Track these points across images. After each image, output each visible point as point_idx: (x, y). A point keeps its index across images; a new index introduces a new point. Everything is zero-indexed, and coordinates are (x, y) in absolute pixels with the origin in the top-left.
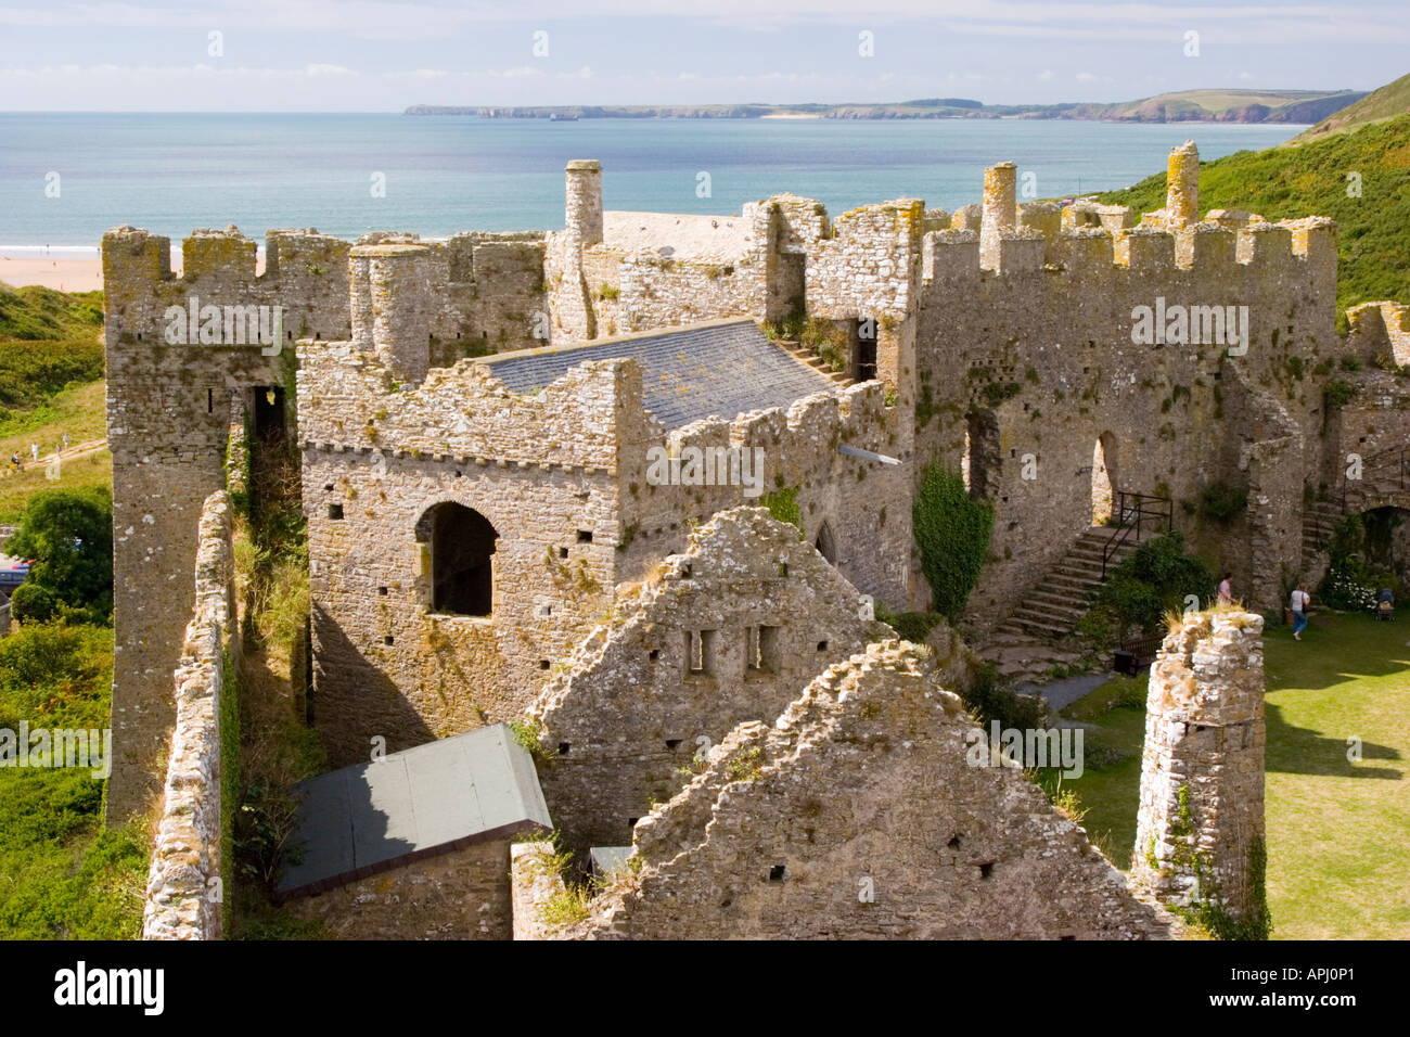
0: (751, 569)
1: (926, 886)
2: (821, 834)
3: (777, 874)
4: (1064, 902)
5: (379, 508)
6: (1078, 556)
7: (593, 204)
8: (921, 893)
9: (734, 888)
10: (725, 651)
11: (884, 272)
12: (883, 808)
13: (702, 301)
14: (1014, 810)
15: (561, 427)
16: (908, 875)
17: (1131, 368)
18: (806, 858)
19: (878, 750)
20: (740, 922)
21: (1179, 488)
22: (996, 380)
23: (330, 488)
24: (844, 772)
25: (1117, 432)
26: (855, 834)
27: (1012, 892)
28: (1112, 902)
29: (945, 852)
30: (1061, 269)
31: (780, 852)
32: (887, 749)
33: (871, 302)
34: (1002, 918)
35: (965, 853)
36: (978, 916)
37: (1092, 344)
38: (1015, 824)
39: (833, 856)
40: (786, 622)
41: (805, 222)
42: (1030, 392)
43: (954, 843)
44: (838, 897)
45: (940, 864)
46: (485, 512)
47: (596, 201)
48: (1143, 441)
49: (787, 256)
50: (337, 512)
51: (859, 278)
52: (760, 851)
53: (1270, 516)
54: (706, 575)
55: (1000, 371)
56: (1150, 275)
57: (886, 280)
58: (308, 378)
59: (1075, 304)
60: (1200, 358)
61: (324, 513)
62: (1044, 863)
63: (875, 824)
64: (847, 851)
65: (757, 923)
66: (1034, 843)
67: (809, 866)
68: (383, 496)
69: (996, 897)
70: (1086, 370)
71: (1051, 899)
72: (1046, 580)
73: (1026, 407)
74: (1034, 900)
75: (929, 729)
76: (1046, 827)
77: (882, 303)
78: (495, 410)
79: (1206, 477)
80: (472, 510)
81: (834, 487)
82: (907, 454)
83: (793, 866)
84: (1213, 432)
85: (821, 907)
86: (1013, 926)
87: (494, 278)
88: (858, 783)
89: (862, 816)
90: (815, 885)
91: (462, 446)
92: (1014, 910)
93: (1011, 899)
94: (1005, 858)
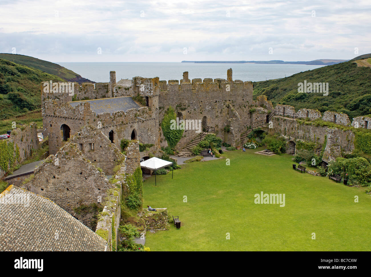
0: (90, 134)
1: (77, 180)
2: (61, 172)
3: (54, 177)
4: (98, 183)
5: (56, 125)
6: (199, 137)
7: (113, 78)
8: (76, 181)
9: (48, 179)
10: (85, 147)
11: (149, 89)
12: (70, 168)
13: (125, 93)
14: (90, 169)
15: (77, 112)
16: (74, 178)
17: (210, 106)
18: (59, 175)
19: (68, 159)
20: (49, 184)
21: (220, 126)
22: (182, 107)
23: (50, 122)
24: (63, 162)
25: (207, 116)
26: (66, 172)
27: (90, 181)
28: (106, 184)
29: (79, 175)
30: (195, 89)
31: (54, 174)
32: (70, 159)
33: (148, 94)
34: (89, 185)
35: (83, 175)
36: (85, 185)
37: (202, 102)
38: (90, 171)
39: (62, 175)
40: (95, 143)
41: (139, 81)
42: (189, 109)
43: (81, 173)
44: (64, 181)
45: (79, 177)
46: (69, 126)
47: (114, 78)
48: (212, 118)
49: (137, 86)
50: (51, 126)
51: (146, 90)
52: (52, 174)
53: (233, 131)
54: (83, 135)
55: (183, 106)
56: (214, 90)
57: (150, 90)
58: (47, 105)
59: (198, 95)
60: (224, 104)
61: (50, 125)
62: (95, 177)
63: (69, 170)
64: (64, 174)
65: (52, 185)
66: (93, 174)
67: (59, 176)
68: (56, 123)
69: (87, 182)
70: (200, 106)
71: (96, 183)
72: (192, 140)
73: (188, 112)
74: (93, 183)
75: (76, 157)
76: (95, 172)
77: (149, 94)
78: (69, 110)
79: (226, 124)
80: (67, 125)
81: (136, 124)
82: (154, 118)
83: (57, 176)
84: (227, 117)
85: (61, 182)
86: (90, 187)
87: (100, 90)
88: (66, 164)
89: (66, 169)
90: (60, 179)
91: (65, 115)
92: (91, 184)
93: (90, 183)
94: (89, 176)
